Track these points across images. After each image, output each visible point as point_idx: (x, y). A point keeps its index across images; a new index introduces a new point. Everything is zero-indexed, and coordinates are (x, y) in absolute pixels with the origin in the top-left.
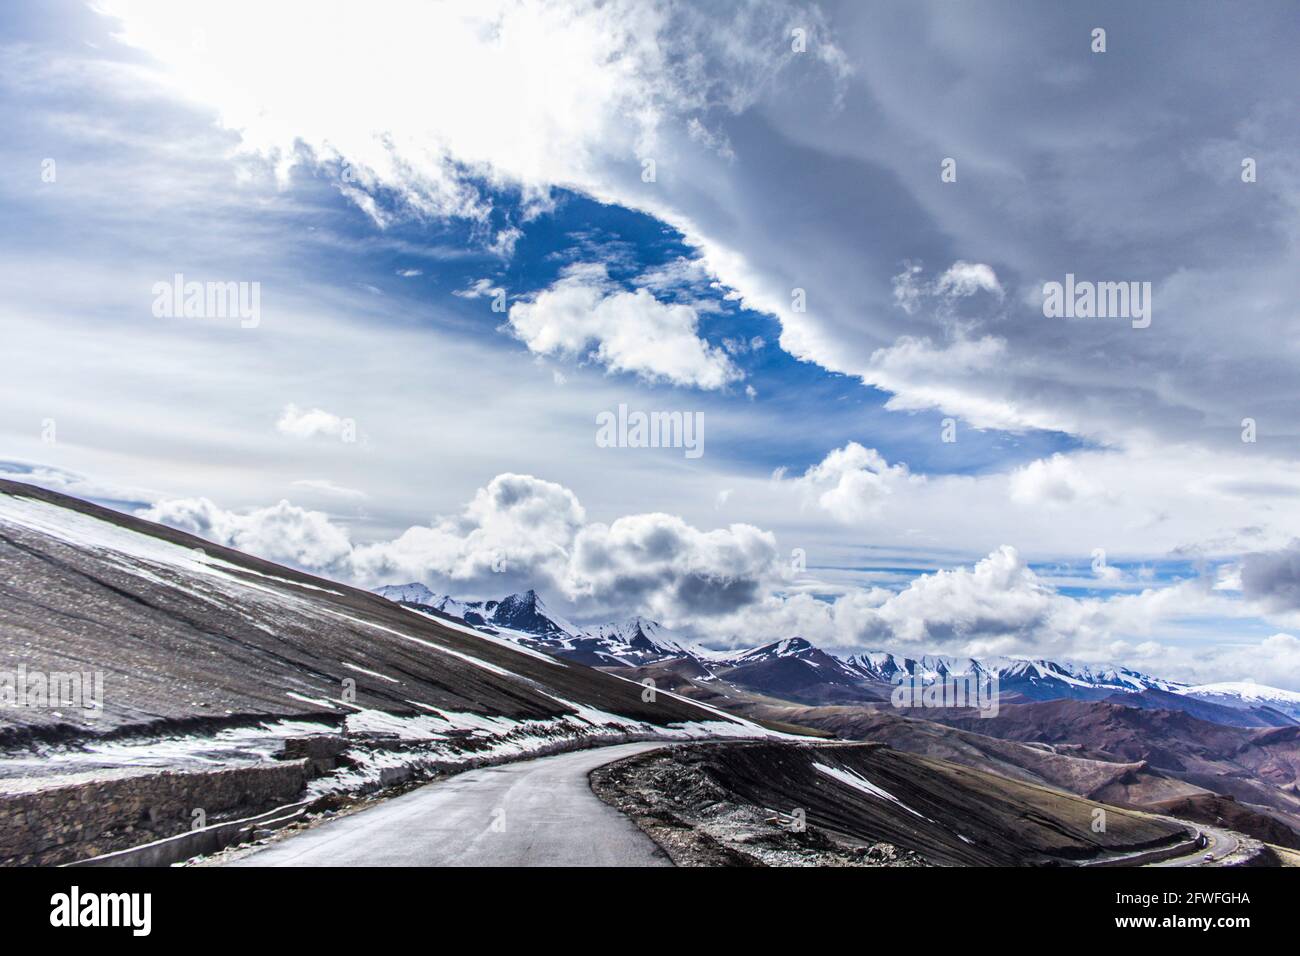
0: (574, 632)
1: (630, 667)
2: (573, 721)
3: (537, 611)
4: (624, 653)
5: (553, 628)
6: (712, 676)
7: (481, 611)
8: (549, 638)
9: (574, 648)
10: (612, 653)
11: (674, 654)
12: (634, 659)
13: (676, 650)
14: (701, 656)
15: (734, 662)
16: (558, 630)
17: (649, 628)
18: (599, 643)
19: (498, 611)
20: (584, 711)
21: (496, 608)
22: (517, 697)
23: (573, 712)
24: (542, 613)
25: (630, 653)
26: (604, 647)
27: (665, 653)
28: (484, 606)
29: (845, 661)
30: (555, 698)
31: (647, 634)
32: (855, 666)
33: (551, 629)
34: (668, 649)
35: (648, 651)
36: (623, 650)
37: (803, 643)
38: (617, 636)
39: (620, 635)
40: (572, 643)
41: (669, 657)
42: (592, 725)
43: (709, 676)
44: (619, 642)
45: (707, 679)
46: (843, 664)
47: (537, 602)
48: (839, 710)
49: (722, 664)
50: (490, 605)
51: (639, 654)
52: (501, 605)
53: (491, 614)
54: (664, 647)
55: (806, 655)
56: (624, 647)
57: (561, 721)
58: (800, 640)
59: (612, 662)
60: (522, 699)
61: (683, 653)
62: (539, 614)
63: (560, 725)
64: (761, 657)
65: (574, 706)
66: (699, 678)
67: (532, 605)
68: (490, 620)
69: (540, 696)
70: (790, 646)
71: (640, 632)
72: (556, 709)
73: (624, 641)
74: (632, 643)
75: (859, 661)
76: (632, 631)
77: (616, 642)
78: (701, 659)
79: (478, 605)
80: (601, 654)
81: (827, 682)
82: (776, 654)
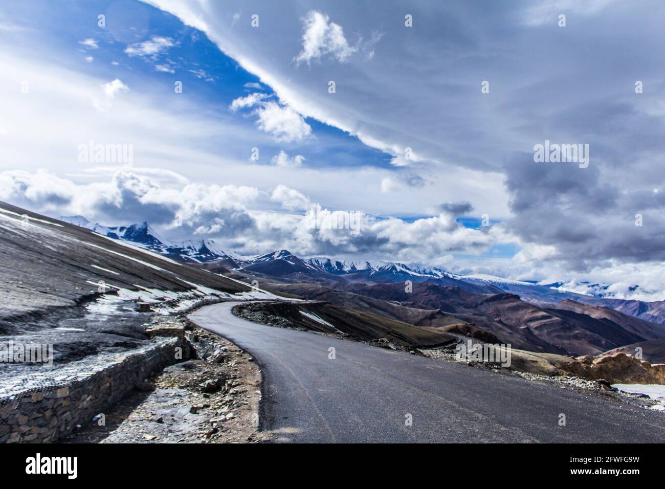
0: (169, 245)
1: (199, 263)
2: (197, 292)
3: (148, 233)
4: (195, 256)
5: (157, 241)
6: (241, 268)
7: (117, 232)
8: (155, 247)
9: (168, 253)
10: (189, 256)
11: (221, 257)
12: (201, 259)
13: (223, 255)
14: (236, 258)
15: (252, 261)
16: (160, 243)
17: (209, 243)
18: (182, 250)
19: (127, 232)
20: (199, 288)
21: (125, 230)
23: (195, 288)
24: (151, 234)
25: (198, 256)
26: (185, 253)
27: (217, 256)
28: (118, 229)
29: (307, 262)
30: (185, 281)
31: (208, 246)
32: (312, 264)
33: (156, 243)
34: (218, 254)
35: (208, 255)
36: (195, 254)
37: (287, 253)
38: (192, 246)
39: (193, 247)
40: (168, 250)
41: (219, 258)
42: (205, 294)
43: (239, 268)
44: (193, 250)
45: (238, 269)
46: (306, 263)
47: (148, 228)
48: (304, 285)
49: (246, 262)
50: (122, 229)
51: (203, 256)
52: (128, 229)
53: (123, 233)
54: (216, 253)
55: (288, 258)
56: (195, 253)
57: (192, 292)
58: (286, 251)
59: (189, 260)
61: (226, 256)
62: (150, 235)
64: (266, 259)
65: (194, 285)
66: (234, 269)
67: (145, 230)
68: (122, 237)
69: (178, 281)
70: (281, 254)
71: (204, 245)
73: (195, 250)
74: (200, 251)
75: (314, 262)
76: (200, 244)
77: (191, 250)
78: (235, 259)
79: (115, 229)
80: (183, 256)
81: (298, 272)
82: (273, 258)
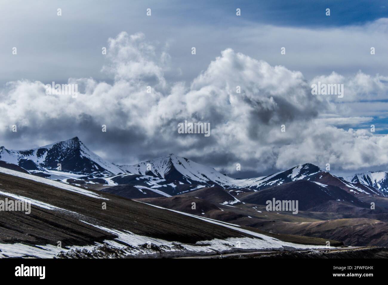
0: (116, 171)
1: (166, 197)
2: (114, 244)
3: (82, 155)
4: (160, 186)
5: (97, 168)
6: (237, 201)
7: (34, 158)
8: (95, 177)
9: (116, 184)
10: (150, 187)
11: (203, 184)
12: (168, 190)
13: (205, 180)
14: (226, 184)
15: (255, 187)
16: (102, 169)
17: (180, 163)
18: (138, 179)
19: (48, 156)
20: (123, 236)
21: (46, 154)
22: (63, 227)
23: (113, 237)
24: (87, 156)
25: (165, 186)
26: (143, 182)
27: (196, 183)
28: (35, 153)
29: (350, 181)
30: (97, 226)
31: (179, 168)
32: (358, 185)
33: (96, 170)
34: (198, 180)
35: (181, 183)
36: (159, 184)
37: (312, 168)
38: (153, 171)
39: (156, 171)
40: (115, 180)
41: (199, 187)
42: (130, 246)
43: (234, 200)
44: (155, 176)
45: (232, 203)
46: (348, 183)
47: (82, 147)
48: (346, 222)
49: (245, 190)
50: (41, 152)
51: (173, 185)
52: (50, 151)
53: (42, 160)
54: (194, 178)
55: (316, 178)
56: (159, 181)
57: (102, 245)
58: (310, 165)
59: (150, 194)
60: (67, 229)
61: (210, 182)
62: (84, 157)
63: (101, 249)
64: (278, 182)
65: (114, 232)
66: (226, 203)
67: (77, 150)
68: (42, 165)
69: (83, 226)
70: (302, 172)
71: (172, 167)
72: (97, 236)
73: (159, 176)
74: (166, 176)
75: (361, 180)
76: (165, 167)
77: (152, 177)
78: (227, 187)
80: (140, 187)
81: (335, 199)
82: (290, 179)
